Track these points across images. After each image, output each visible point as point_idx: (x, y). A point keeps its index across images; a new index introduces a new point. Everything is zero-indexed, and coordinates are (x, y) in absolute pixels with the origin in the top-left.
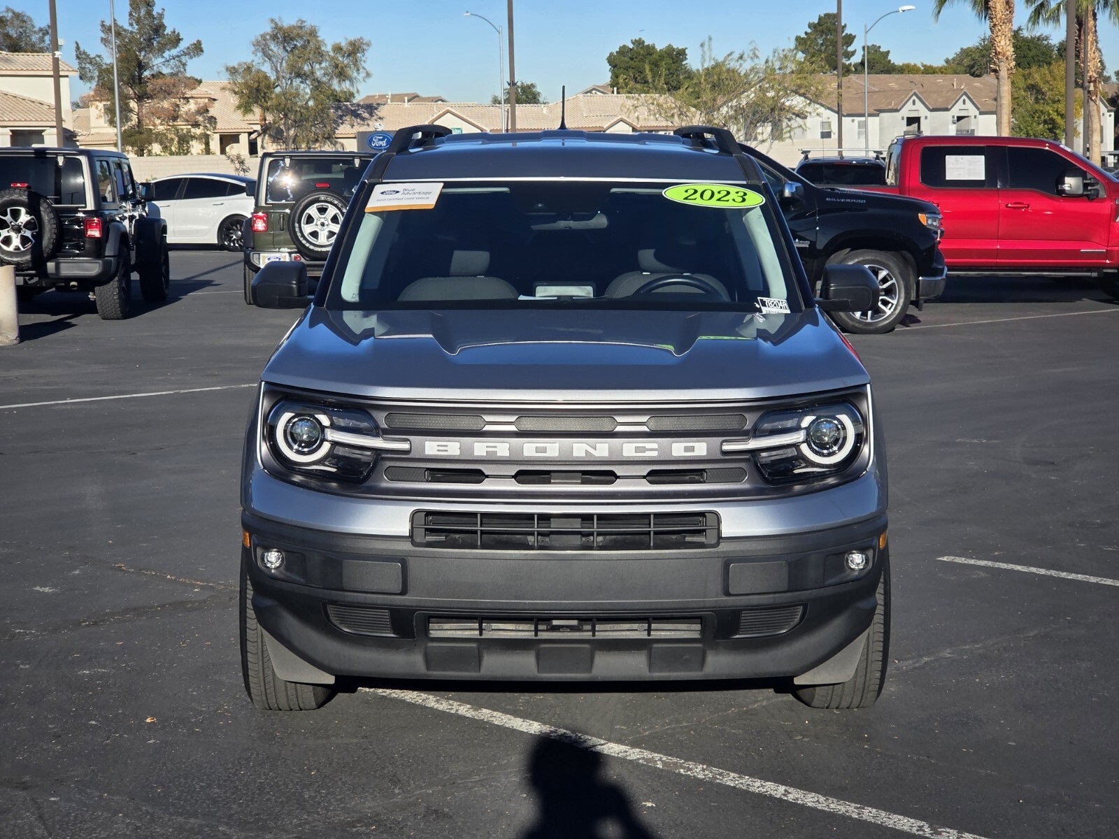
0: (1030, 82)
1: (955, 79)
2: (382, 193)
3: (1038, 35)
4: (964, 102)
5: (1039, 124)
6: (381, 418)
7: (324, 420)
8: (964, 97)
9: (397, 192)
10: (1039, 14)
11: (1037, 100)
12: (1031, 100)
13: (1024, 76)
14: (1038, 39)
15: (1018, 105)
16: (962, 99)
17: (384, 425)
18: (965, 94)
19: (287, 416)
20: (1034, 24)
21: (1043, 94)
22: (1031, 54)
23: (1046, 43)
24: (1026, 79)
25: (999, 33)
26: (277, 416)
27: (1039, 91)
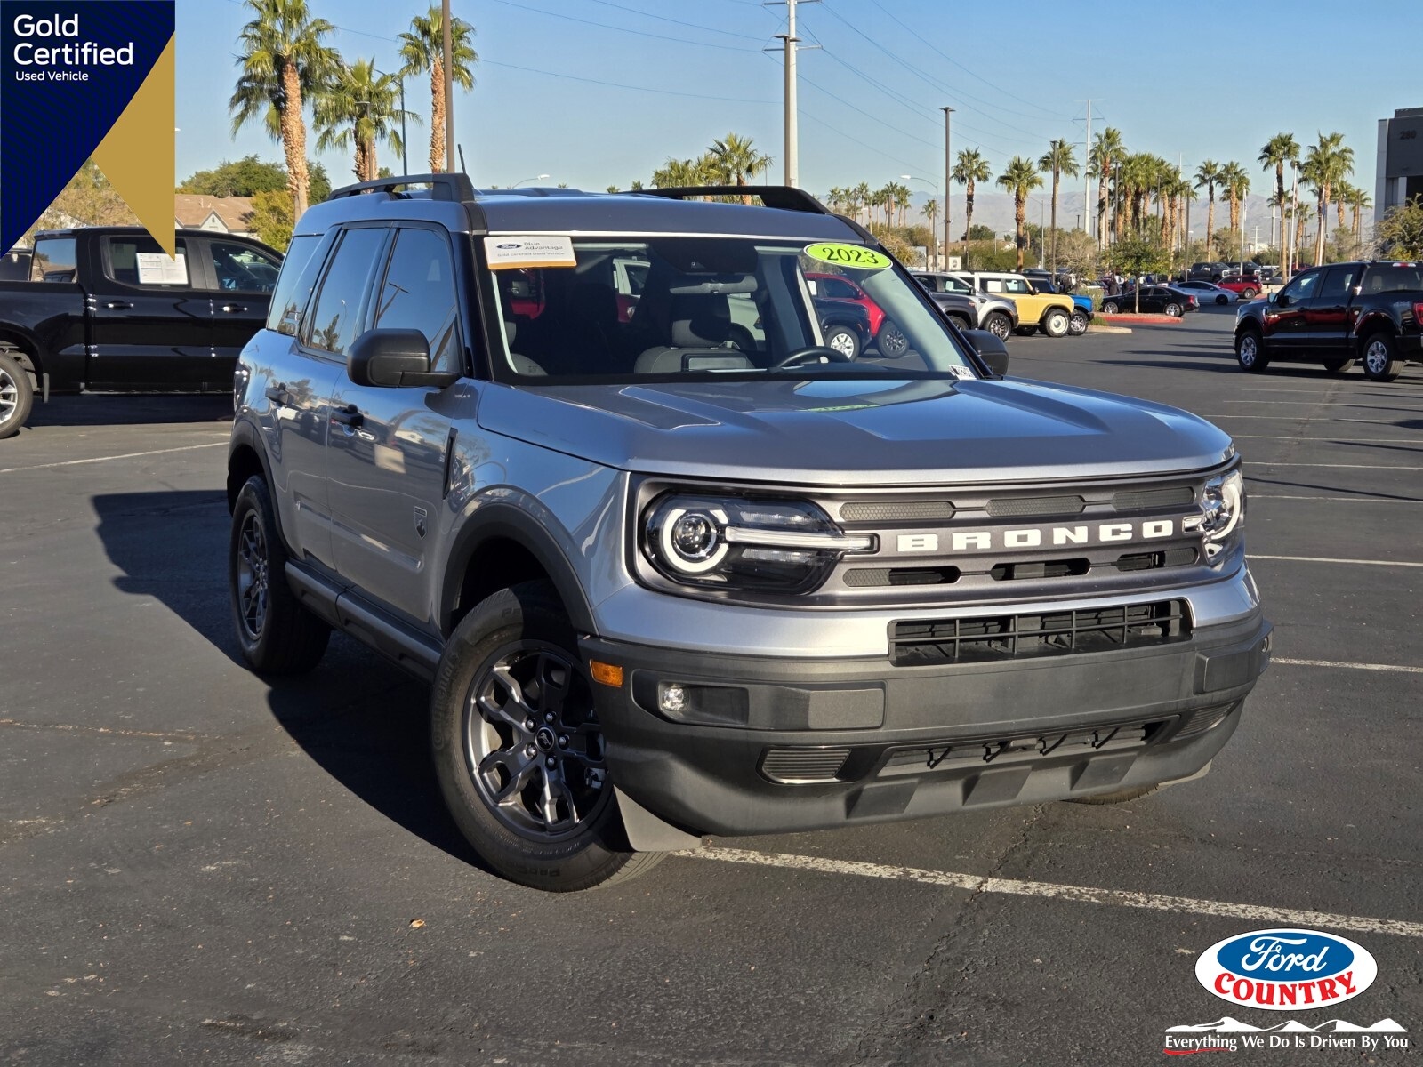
0: (271, 204)
1: (202, 199)
2: (500, 247)
3: (272, 163)
4: (213, 220)
5: (282, 242)
6: (834, 510)
7: (722, 517)
8: (213, 216)
9: (518, 246)
10: (326, 139)
11: (279, 221)
12: (274, 221)
13: (266, 198)
14: (273, 167)
15: (262, 224)
16: (211, 217)
17: (838, 519)
18: (214, 213)
19: (676, 514)
20: (321, 148)
21: (284, 215)
22: (268, 179)
23: (280, 170)
24: (268, 202)
25: (297, 155)
26: (661, 516)
27: (280, 213)
